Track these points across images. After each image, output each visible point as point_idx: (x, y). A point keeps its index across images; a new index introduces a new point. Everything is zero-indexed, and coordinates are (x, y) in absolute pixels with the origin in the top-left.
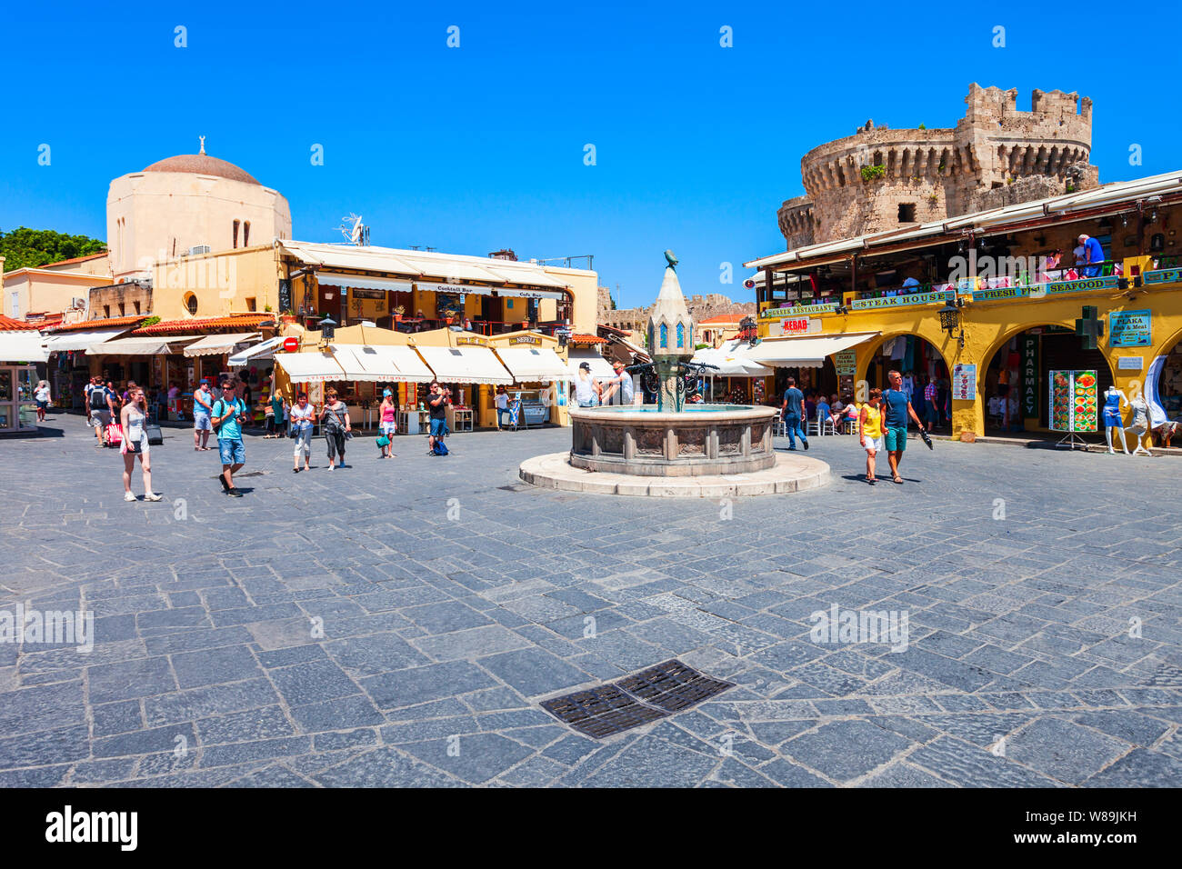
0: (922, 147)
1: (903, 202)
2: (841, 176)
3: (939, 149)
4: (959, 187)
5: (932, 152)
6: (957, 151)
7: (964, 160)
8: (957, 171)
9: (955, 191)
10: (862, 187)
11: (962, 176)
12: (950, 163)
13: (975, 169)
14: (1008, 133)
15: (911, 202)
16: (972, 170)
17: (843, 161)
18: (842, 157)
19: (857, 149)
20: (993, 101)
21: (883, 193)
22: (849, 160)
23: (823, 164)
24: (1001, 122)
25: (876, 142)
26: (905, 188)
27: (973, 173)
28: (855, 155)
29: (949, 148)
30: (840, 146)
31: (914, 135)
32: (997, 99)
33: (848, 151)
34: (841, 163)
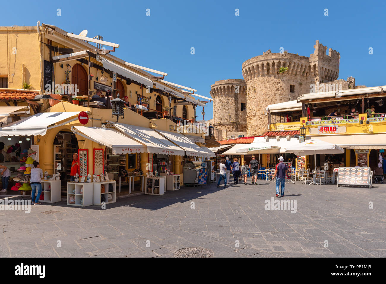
0: (299, 62)
1: (291, 84)
2: (268, 70)
3: (304, 64)
4: (308, 81)
5: (302, 65)
6: (310, 67)
7: (312, 70)
8: (308, 75)
9: (306, 83)
10: (277, 76)
11: (309, 77)
12: (307, 71)
14: (324, 63)
15: (294, 85)
16: (314, 75)
17: (271, 64)
18: (270, 62)
19: (277, 59)
20: (321, 49)
21: (285, 79)
22: (272, 63)
23: (260, 64)
24: (323, 58)
25: (285, 57)
26: (292, 79)
27: (315, 76)
28: (276, 62)
29: (307, 65)
30: (269, 57)
31: (297, 57)
32: (322, 49)
33: (273, 59)
34: (270, 64)
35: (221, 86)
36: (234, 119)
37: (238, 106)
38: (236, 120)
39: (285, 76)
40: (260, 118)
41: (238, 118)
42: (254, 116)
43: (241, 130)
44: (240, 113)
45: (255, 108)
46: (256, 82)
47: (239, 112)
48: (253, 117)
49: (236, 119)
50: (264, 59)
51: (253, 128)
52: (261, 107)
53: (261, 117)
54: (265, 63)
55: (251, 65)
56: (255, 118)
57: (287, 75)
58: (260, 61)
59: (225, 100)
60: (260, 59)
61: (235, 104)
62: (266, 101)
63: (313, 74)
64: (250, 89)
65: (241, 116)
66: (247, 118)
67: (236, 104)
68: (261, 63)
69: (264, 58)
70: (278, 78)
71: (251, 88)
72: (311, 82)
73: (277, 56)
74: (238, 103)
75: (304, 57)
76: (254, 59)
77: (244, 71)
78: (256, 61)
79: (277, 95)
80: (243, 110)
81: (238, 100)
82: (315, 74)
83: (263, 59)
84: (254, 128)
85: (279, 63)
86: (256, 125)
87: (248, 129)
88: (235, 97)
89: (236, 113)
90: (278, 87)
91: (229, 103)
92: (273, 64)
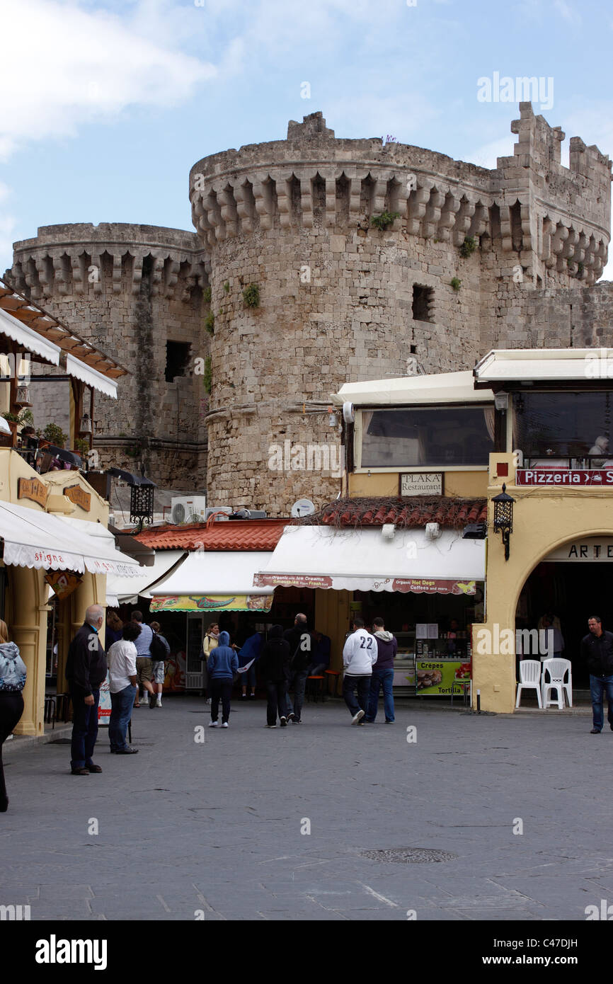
0: (453, 189)
1: (419, 283)
3: (472, 197)
5: (464, 201)
6: (495, 210)
7: (506, 227)
8: (487, 244)
10: (356, 239)
11: (493, 256)
13: (521, 248)
14: (553, 198)
15: (429, 285)
16: (514, 248)
17: (330, 182)
18: (330, 174)
19: (359, 166)
20: (542, 140)
21: (392, 258)
22: (338, 182)
23: (284, 179)
24: (547, 178)
25: (394, 162)
26: (422, 258)
27: (515, 254)
28: (356, 177)
29: (483, 203)
30: (325, 153)
31: (445, 166)
32: (544, 137)
33: (340, 164)
34: (328, 185)
35: (69, 251)
36: (130, 419)
37: (150, 356)
38: (139, 426)
39: (391, 244)
40: (281, 429)
41: (150, 419)
42: (249, 417)
43: (165, 475)
44: (161, 390)
45: (252, 382)
46: (260, 260)
47: (156, 385)
48: (244, 421)
49: (142, 420)
50: (300, 160)
51: (241, 475)
52: (281, 375)
53: (280, 423)
54: (306, 178)
55: (241, 180)
56: (253, 429)
57: (403, 239)
58: (283, 165)
59: (86, 325)
60: (283, 157)
61: (135, 347)
62: (307, 351)
63: (507, 243)
64: (227, 288)
65: (167, 408)
66: (212, 422)
67: (141, 348)
68: (289, 172)
69: (303, 157)
70: (361, 250)
71: (233, 282)
72: (501, 278)
73: (358, 153)
74: (149, 339)
75: (474, 166)
76: (253, 154)
77: (205, 202)
78: (263, 163)
79: (356, 326)
80: (176, 378)
81: (151, 329)
82: (517, 244)
83: (295, 160)
84: (249, 473)
85: (369, 183)
86: (259, 463)
87: (214, 476)
88: (136, 313)
89: (141, 391)
90: (361, 293)
91: (109, 340)
92: (343, 184)
